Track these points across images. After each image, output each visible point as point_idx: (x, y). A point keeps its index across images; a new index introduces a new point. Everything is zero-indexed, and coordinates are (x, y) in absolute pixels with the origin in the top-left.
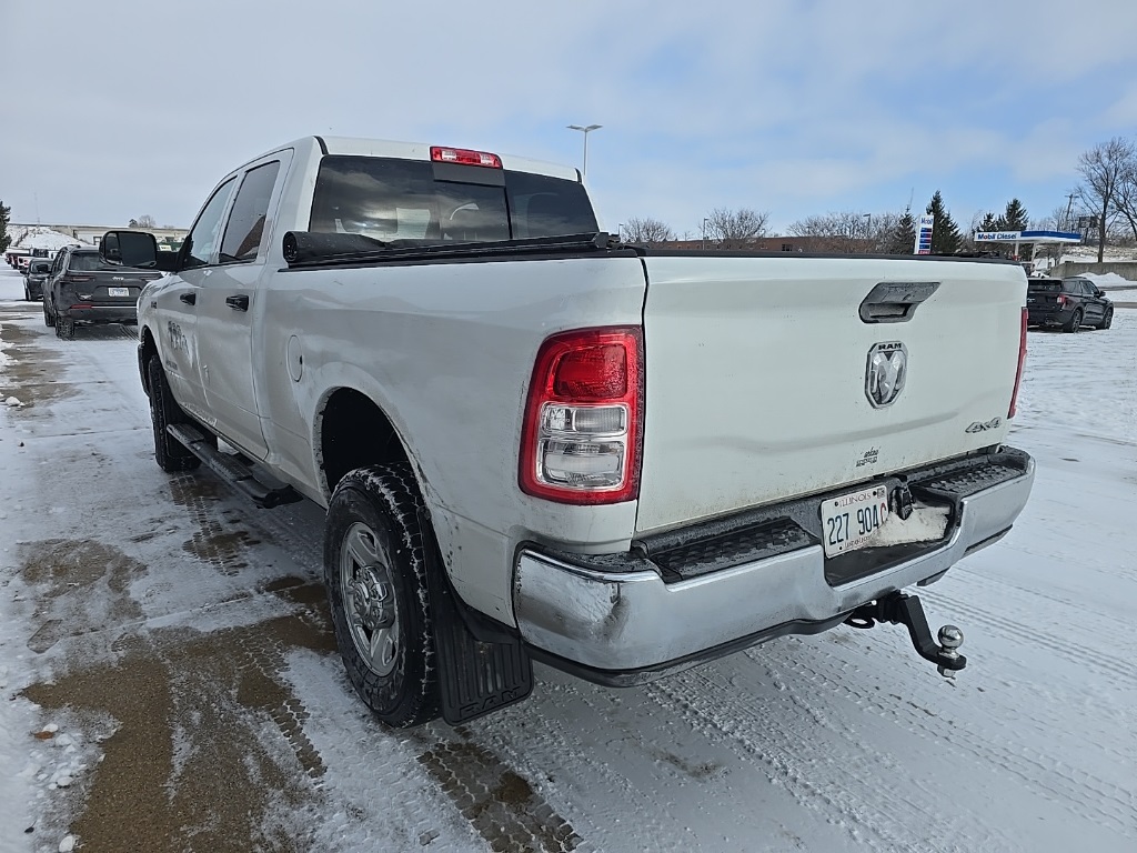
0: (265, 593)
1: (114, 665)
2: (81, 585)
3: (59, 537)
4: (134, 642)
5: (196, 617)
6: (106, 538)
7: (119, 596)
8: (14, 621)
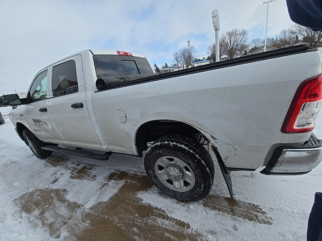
0: (111, 181)
1: (90, 227)
2: (49, 206)
3: (24, 193)
4: (88, 216)
5: (99, 197)
6: (41, 186)
7: (66, 203)
8: (38, 230)
